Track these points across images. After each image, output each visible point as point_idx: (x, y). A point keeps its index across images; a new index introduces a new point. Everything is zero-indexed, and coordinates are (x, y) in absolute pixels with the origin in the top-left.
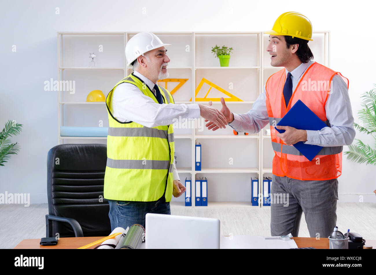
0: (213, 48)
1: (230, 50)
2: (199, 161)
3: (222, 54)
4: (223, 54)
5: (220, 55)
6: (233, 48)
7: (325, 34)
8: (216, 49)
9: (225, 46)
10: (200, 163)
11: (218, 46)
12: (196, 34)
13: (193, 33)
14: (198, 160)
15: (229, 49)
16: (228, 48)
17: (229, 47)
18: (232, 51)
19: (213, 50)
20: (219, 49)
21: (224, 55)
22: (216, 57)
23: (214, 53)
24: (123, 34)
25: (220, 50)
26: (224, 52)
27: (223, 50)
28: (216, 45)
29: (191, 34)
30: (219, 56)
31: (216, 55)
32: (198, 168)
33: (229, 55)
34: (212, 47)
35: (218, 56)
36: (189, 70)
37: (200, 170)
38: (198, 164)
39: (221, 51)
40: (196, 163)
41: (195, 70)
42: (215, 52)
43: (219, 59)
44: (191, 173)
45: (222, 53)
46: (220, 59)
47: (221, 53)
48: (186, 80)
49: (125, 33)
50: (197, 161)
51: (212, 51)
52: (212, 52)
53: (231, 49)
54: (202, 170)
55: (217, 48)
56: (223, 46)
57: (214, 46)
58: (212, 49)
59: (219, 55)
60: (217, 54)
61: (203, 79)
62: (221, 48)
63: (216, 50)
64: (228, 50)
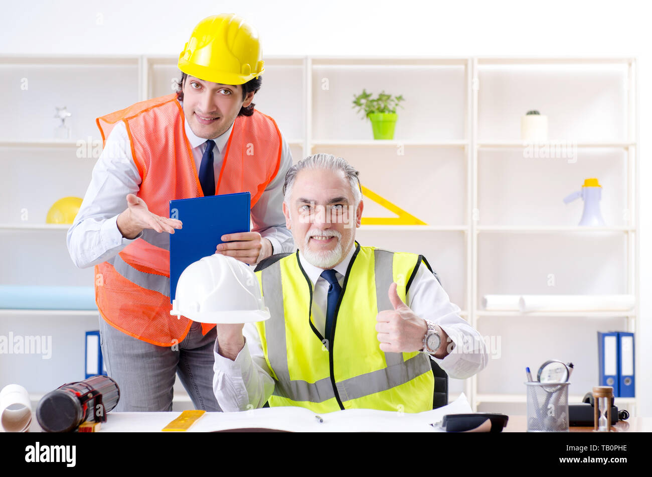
0: (358, 95)
1: (396, 101)
3: (377, 111)
4: (380, 110)
5: (374, 112)
6: (404, 97)
8: (363, 98)
9: (387, 93)
11: (368, 92)
12: (315, 62)
15: (395, 99)
16: (393, 97)
17: (394, 93)
18: (401, 103)
19: (355, 102)
20: (371, 98)
21: (382, 111)
22: (363, 119)
23: (357, 108)
24: (135, 61)
25: (373, 101)
26: (382, 105)
27: (380, 102)
28: (364, 90)
29: (301, 62)
30: (372, 115)
31: (363, 113)
33: (393, 112)
34: (355, 95)
35: (367, 115)
39: (375, 103)
42: (360, 105)
45: (378, 109)
46: (373, 122)
47: (376, 107)
49: (142, 57)
51: (354, 105)
52: (354, 107)
53: (400, 98)
55: (365, 96)
56: (380, 91)
58: (353, 99)
59: (369, 113)
60: (366, 111)
62: (375, 96)
63: (363, 101)
64: (392, 100)
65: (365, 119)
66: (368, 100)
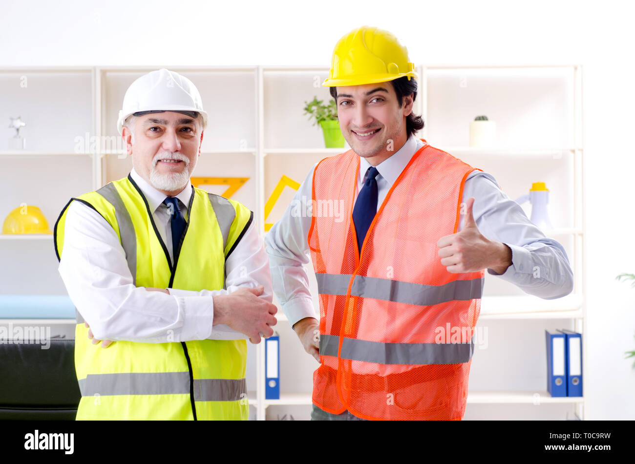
0: (309, 102)
2: (275, 376)
3: (327, 119)
4: (331, 117)
5: (324, 120)
7: (576, 68)
8: (314, 105)
10: (277, 380)
11: (319, 99)
12: (265, 70)
13: (258, 68)
14: (272, 374)
19: (307, 109)
20: (322, 105)
22: (314, 125)
23: (309, 115)
24: (89, 71)
25: (324, 107)
26: (333, 112)
27: (330, 109)
28: (315, 97)
29: (252, 70)
30: (323, 122)
31: (314, 120)
32: (272, 393)
34: (306, 102)
35: (319, 122)
36: (250, 157)
37: (276, 396)
38: (272, 384)
39: (326, 110)
40: (268, 380)
41: (262, 156)
42: (311, 112)
43: (321, 130)
44: (256, 406)
45: (329, 116)
46: (324, 130)
47: (327, 114)
48: (243, 181)
49: (95, 68)
50: (269, 376)
51: (306, 112)
52: (305, 114)
54: (281, 396)
55: (317, 103)
57: (310, 100)
58: (305, 106)
59: (321, 120)
60: (317, 118)
61: (282, 179)
62: (326, 104)
63: (314, 108)
65: (316, 126)
66: (319, 107)
